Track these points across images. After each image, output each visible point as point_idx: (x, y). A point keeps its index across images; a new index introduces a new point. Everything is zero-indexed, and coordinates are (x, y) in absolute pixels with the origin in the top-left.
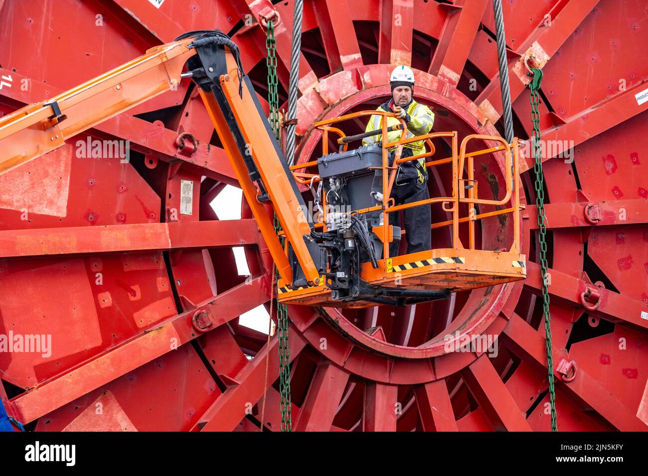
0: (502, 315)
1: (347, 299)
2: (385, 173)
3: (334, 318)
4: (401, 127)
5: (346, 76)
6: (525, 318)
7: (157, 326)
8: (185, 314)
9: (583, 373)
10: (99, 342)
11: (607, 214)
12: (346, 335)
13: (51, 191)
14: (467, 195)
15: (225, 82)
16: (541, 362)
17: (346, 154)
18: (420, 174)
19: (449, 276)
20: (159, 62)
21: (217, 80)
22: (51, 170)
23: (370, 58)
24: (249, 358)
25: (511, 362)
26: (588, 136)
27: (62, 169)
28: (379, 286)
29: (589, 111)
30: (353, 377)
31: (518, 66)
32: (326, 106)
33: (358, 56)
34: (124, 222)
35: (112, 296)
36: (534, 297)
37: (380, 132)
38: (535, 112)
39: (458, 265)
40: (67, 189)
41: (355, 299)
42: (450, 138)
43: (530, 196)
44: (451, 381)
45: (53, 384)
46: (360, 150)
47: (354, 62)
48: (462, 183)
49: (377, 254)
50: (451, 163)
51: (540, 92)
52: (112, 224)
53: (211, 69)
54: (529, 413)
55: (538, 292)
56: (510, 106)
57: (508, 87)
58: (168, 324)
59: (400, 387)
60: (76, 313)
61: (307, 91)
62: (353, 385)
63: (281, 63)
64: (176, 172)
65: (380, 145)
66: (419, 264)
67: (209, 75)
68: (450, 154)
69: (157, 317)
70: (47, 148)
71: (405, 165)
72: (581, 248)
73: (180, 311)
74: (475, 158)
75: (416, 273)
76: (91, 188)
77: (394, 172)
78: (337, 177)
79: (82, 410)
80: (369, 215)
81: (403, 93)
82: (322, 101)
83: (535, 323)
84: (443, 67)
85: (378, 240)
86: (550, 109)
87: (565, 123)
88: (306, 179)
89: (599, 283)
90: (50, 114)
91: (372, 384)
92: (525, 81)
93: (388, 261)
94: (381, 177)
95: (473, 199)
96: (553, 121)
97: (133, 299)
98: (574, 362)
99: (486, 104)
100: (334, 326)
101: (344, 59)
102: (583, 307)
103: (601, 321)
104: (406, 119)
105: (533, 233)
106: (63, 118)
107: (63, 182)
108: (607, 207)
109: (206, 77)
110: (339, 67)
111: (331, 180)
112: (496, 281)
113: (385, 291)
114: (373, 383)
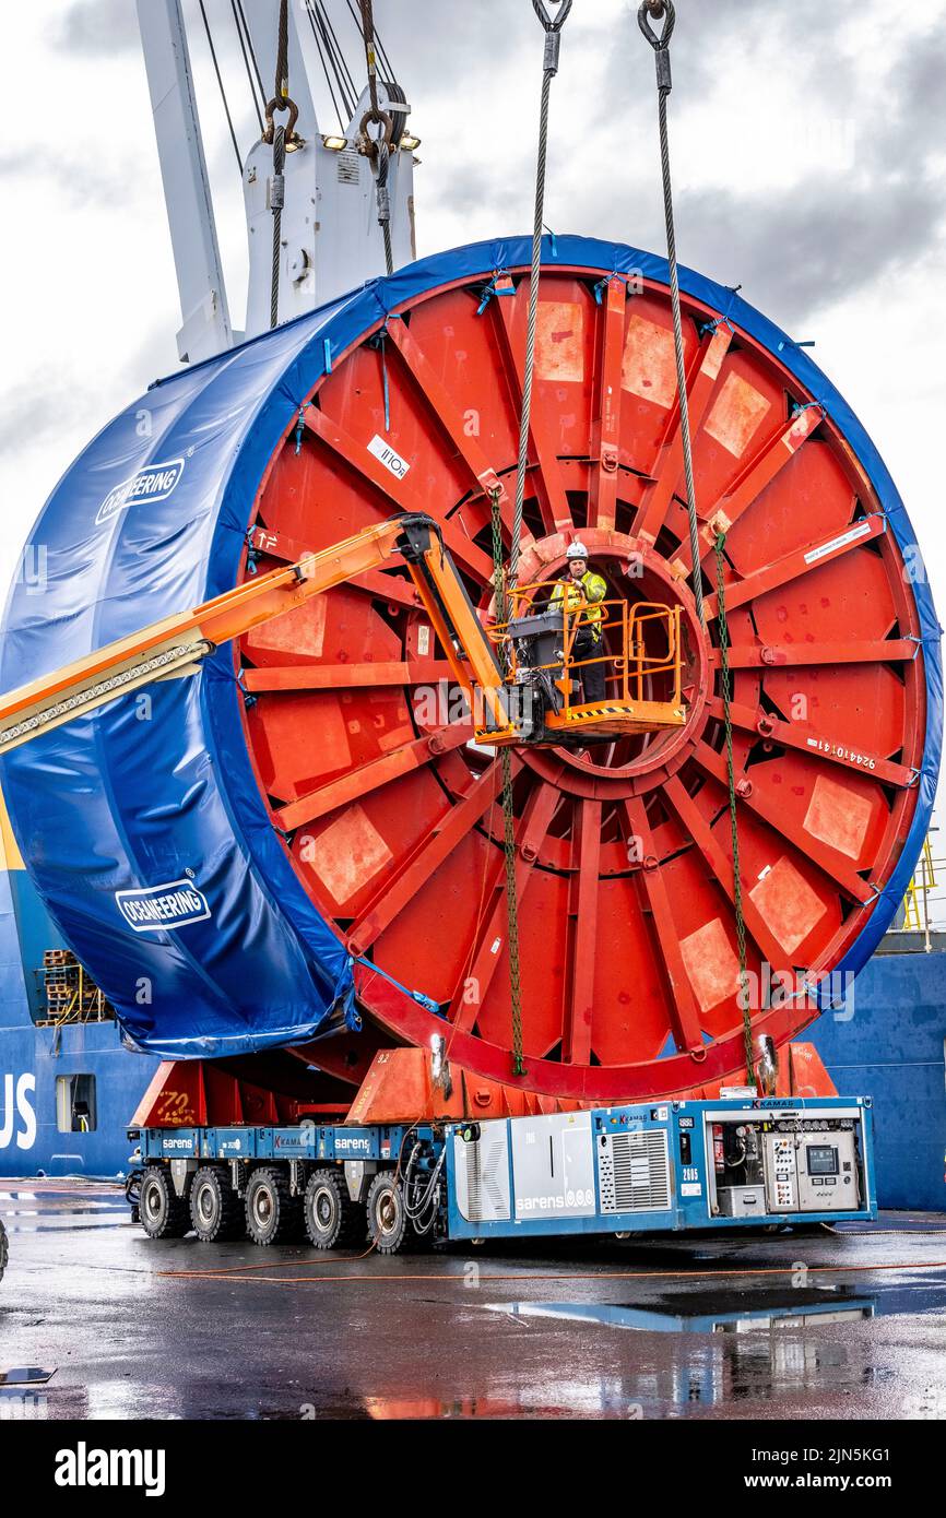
0: (690, 741)
1: (533, 742)
2: (566, 635)
4: (580, 595)
5: (560, 537)
6: (710, 745)
7: (398, 750)
8: (422, 740)
9: (758, 791)
10: (349, 763)
11: (780, 656)
13: (309, 634)
14: (636, 654)
15: (429, 556)
16: (724, 781)
17: (533, 617)
18: (594, 635)
19: (620, 723)
20: (372, 540)
21: (422, 554)
22: (309, 617)
23: (580, 522)
24: (477, 777)
25: (698, 781)
26: (765, 590)
27: (318, 616)
28: (560, 731)
29: (765, 568)
30: (564, 794)
31: (705, 530)
32: (542, 563)
33: (570, 521)
34: (370, 661)
35: (361, 725)
36: (717, 726)
37: (561, 599)
38: (719, 570)
39: (628, 714)
40: (323, 633)
41: (540, 742)
42: (621, 605)
43: (716, 642)
44: (646, 797)
45: (310, 798)
46: (545, 615)
47: (566, 526)
48: (631, 644)
49: (559, 704)
50: (621, 626)
51: (724, 552)
52: (360, 662)
53: (417, 546)
54: (712, 824)
55: (722, 723)
56: (698, 565)
57: (697, 549)
58: (408, 748)
59: (604, 802)
60: (330, 738)
61: (527, 551)
62: (564, 799)
63: (504, 526)
64: (415, 617)
65: (562, 610)
66: (595, 713)
67: (416, 551)
68: (621, 619)
69: (398, 742)
70: (290, 606)
71: (581, 627)
72: (758, 685)
73: (418, 737)
74: (643, 622)
75: (592, 720)
76: (342, 632)
77: (574, 634)
78: (525, 638)
79: (335, 820)
80: (551, 670)
81: (578, 566)
82: (539, 559)
83: (718, 748)
84: (641, 530)
85: (559, 692)
86: (733, 566)
87: (745, 579)
88: (499, 638)
89: (772, 714)
90: (294, 577)
91: (579, 800)
92: (711, 543)
93: (568, 710)
94: (563, 638)
95: (641, 658)
96: (735, 577)
97: (377, 726)
98: (750, 782)
99: (678, 562)
101: (558, 524)
102: (759, 735)
103: (774, 747)
104: (584, 588)
105: (718, 672)
106: (305, 580)
107: (320, 627)
108: (780, 650)
109: (414, 553)
110: (554, 530)
111: (520, 640)
112: (661, 727)
113: (565, 735)
114: (581, 799)
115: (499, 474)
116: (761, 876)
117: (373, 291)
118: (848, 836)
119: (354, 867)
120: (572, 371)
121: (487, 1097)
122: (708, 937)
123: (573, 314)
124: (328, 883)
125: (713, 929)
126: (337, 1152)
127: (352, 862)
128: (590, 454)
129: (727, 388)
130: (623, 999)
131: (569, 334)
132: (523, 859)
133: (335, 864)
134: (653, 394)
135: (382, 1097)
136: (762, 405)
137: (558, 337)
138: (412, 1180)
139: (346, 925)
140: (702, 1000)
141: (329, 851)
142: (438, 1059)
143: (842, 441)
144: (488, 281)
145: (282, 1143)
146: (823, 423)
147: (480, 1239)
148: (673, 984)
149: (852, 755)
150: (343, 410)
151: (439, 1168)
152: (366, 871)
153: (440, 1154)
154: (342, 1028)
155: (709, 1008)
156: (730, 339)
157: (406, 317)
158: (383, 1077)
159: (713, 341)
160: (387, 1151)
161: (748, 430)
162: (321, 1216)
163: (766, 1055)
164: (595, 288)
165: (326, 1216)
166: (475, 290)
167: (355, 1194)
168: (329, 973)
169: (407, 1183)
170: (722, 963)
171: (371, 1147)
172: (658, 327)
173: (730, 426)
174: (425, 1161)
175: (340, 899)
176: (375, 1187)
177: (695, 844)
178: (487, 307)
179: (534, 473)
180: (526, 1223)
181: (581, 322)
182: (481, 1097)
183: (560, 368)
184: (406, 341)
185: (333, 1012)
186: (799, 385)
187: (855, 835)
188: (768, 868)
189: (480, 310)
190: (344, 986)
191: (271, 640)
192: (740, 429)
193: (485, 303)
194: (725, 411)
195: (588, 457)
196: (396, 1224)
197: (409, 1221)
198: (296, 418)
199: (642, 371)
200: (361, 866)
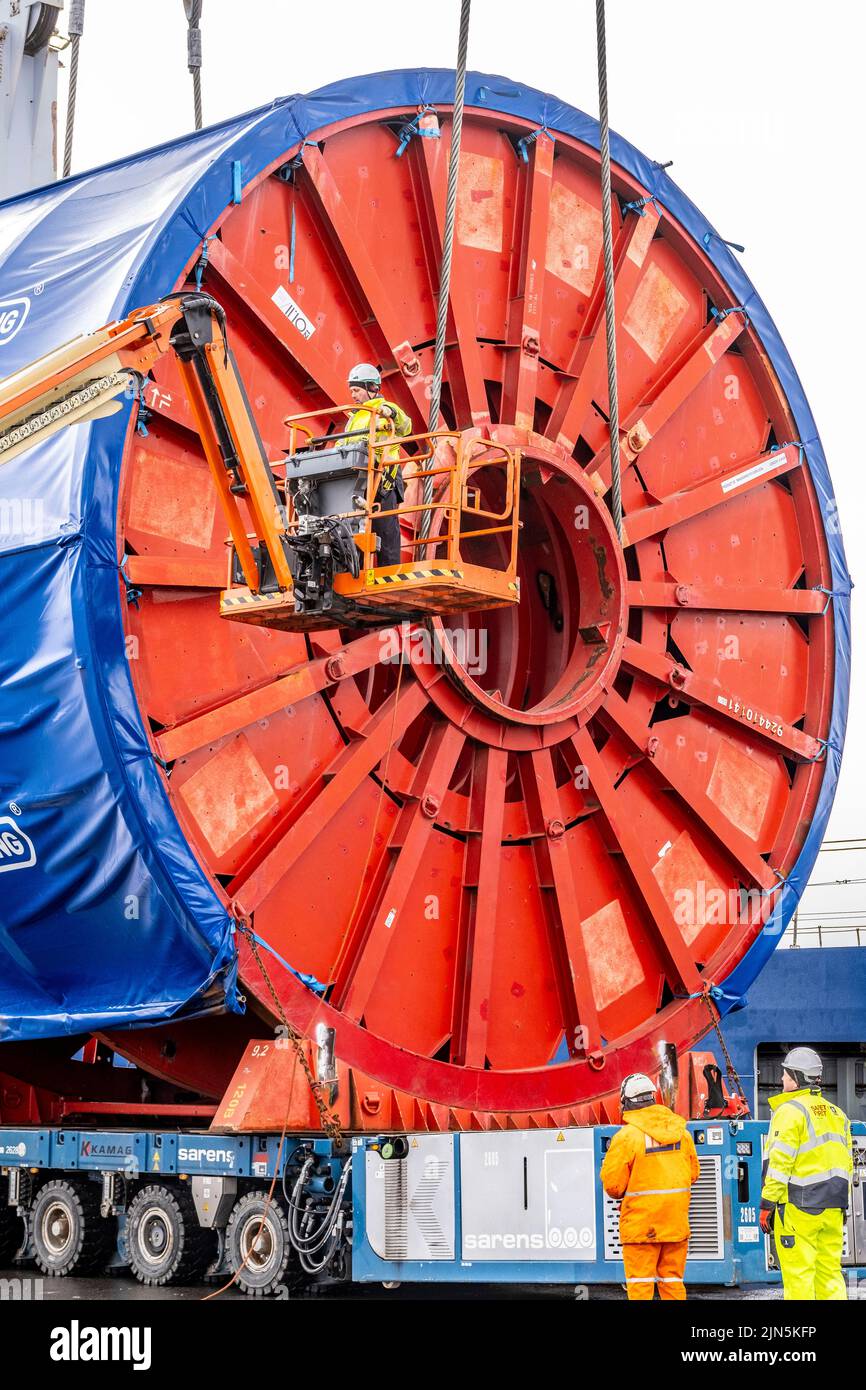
0: (605, 689)
2: (370, 475)
3: (461, 677)
5: (476, 433)
6: (619, 692)
7: (291, 672)
8: (315, 661)
9: (666, 752)
11: (693, 597)
12: (469, 695)
13: (197, 520)
15: (212, 351)
16: (633, 738)
21: (202, 348)
22: (198, 500)
23: (497, 417)
26: (681, 519)
27: (209, 499)
29: (680, 494)
30: (470, 740)
31: (624, 442)
33: (487, 414)
40: (213, 520)
44: (554, 751)
45: (195, 723)
47: (483, 420)
53: (197, 335)
54: (617, 786)
55: (631, 668)
58: (305, 670)
59: (511, 753)
61: (441, 444)
63: (418, 411)
67: (194, 340)
72: (664, 628)
73: (311, 657)
83: (626, 696)
84: (559, 433)
86: (646, 487)
87: (660, 503)
89: (680, 663)
91: (483, 749)
92: (629, 457)
93: (369, 572)
94: (365, 479)
96: (647, 500)
99: (596, 474)
100: (458, 685)
101: (475, 416)
102: (670, 686)
103: (682, 702)
105: (631, 611)
107: (209, 512)
109: (191, 344)
110: (470, 423)
114: (486, 747)
115: (415, 349)
116: (662, 853)
117: (290, 109)
118: (749, 813)
119: (235, 812)
120: (490, 239)
121: (375, 1104)
122: (606, 922)
123: (494, 172)
124: (206, 829)
125: (611, 912)
126: (180, 1164)
127: (234, 805)
128: (506, 339)
129: (647, 280)
130: (517, 991)
131: (489, 194)
132: (425, 816)
133: (214, 806)
134: (572, 277)
135: (261, 1098)
136: (680, 305)
137: (477, 196)
138: (302, 1204)
139: (228, 882)
140: (597, 994)
141: (208, 790)
142: (324, 1055)
143: (762, 355)
144: (413, 117)
145: (94, 1149)
146: (744, 333)
147: (395, 1282)
148: (573, 975)
149: (761, 719)
150: (245, 250)
151: (342, 1190)
152: (248, 818)
153: (342, 1173)
154: (219, 1009)
155: (604, 1006)
156: (657, 222)
157: (321, 145)
158: (262, 1074)
159: (640, 223)
160: (261, 1167)
161: (666, 333)
162: (149, 1245)
163: (665, 1065)
164: (520, 144)
165: (157, 1244)
166: (394, 127)
167: (207, 1218)
168: (207, 940)
169: (294, 1208)
170: (619, 953)
171: (236, 1162)
172: (581, 200)
173: (648, 325)
174: (320, 1182)
175: (218, 850)
176: (240, 1210)
177: (601, 811)
178: (406, 150)
179: (452, 353)
180: (479, 1266)
181: (502, 182)
182: (369, 1104)
183: (478, 233)
184: (323, 176)
185: (209, 988)
186: (722, 286)
187: (755, 812)
188: (668, 845)
189: (400, 151)
190: (225, 958)
191: (154, 523)
192: (658, 329)
193: (404, 144)
194: (645, 307)
195: (504, 342)
196: (271, 1261)
197: (294, 1254)
198: (198, 252)
199: (563, 248)
200: (243, 811)
